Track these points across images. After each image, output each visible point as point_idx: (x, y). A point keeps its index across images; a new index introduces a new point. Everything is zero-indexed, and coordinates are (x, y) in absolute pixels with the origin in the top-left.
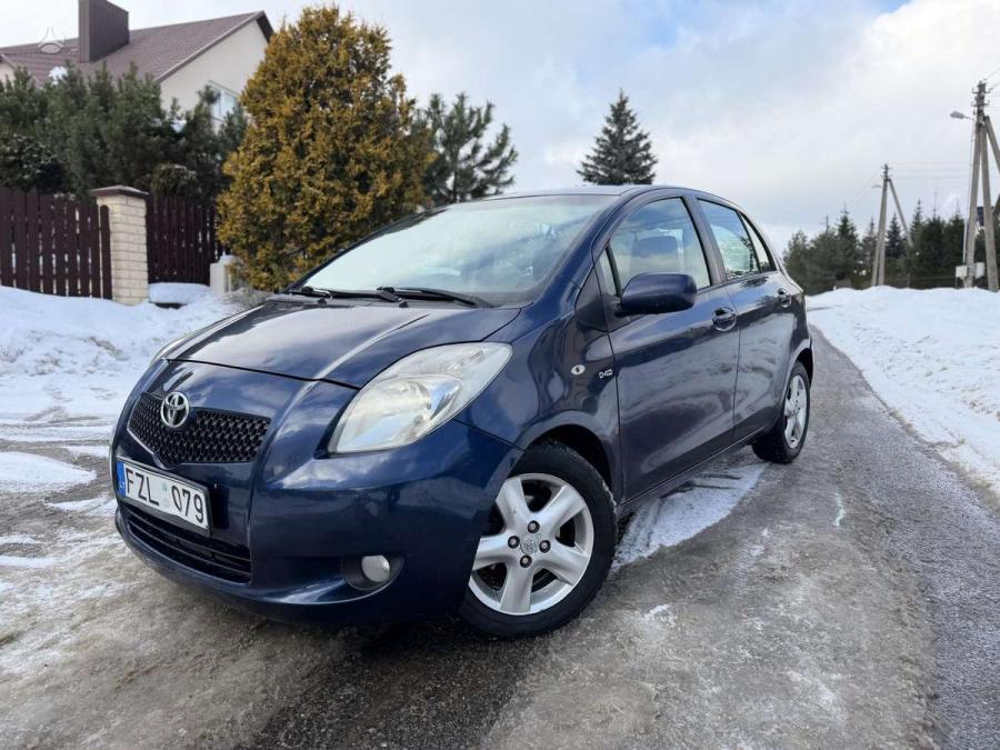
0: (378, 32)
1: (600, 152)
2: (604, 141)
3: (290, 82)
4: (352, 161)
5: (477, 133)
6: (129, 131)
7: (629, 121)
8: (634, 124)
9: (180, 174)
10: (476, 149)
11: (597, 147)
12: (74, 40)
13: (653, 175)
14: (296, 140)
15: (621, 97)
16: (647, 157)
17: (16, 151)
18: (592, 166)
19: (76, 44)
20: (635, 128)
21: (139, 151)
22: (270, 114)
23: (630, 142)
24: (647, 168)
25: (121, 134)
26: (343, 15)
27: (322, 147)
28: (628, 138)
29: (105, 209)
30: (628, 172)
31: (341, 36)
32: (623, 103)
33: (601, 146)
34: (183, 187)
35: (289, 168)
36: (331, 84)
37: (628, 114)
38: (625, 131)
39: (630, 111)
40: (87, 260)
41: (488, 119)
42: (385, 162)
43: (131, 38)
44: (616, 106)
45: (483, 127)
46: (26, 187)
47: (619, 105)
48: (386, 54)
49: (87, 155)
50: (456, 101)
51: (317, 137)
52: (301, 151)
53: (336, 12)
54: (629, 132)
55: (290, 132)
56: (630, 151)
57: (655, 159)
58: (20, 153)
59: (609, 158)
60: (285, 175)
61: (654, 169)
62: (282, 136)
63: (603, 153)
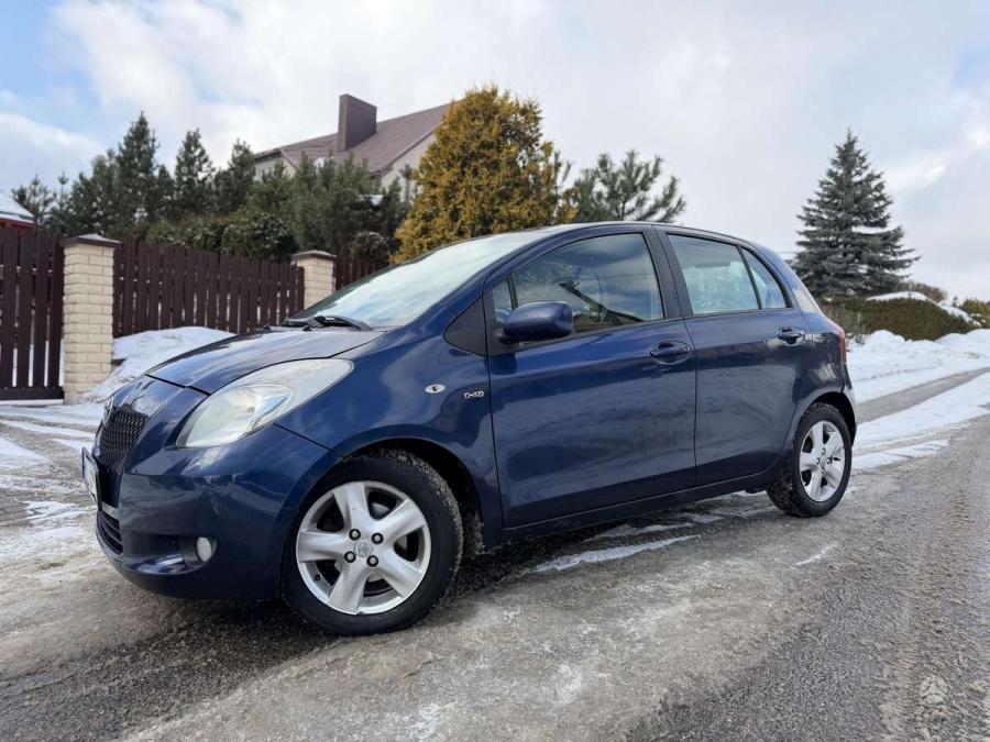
0: (531, 106)
1: (823, 196)
2: (829, 183)
3: (450, 157)
4: (496, 221)
5: (644, 187)
6: (337, 206)
7: (858, 161)
8: (864, 165)
9: (373, 240)
10: (640, 203)
11: (820, 190)
12: (333, 136)
13: (888, 217)
14: (451, 206)
15: (849, 138)
16: (881, 198)
17: (262, 226)
18: (814, 210)
19: (335, 138)
20: (866, 168)
21: (343, 222)
22: (434, 185)
23: (860, 183)
24: (880, 209)
25: (331, 209)
26: (501, 94)
27: (471, 211)
28: (857, 179)
29: (302, 269)
30: (856, 214)
31: (495, 113)
32: (850, 144)
33: (825, 189)
34: (374, 251)
35: (443, 230)
36: (484, 155)
37: (857, 155)
38: (853, 172)
39: (860, 152)
40: (284, 311)
41: (656, 172)
42: (525, 220)
43: (378, 129)
44: (842, 147)
45: (651, 180)
46: (266, 254)
47: (845, 146)
48: (536, 124)
49: (308, 227)
50: (625, 158)
51: (466, 203)
52: (454, 215)
53: (494, 93)
54: (858, 173)
55: (447, 199)
56: (859, 192)
57: (889, 200)
58: (265, 228)
59: (836, 201)
60: (439, 237)
61: (888, 210)
62: (440, 203)
63: (828, 197)
